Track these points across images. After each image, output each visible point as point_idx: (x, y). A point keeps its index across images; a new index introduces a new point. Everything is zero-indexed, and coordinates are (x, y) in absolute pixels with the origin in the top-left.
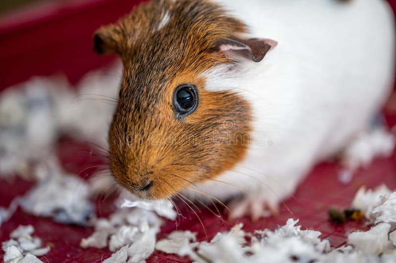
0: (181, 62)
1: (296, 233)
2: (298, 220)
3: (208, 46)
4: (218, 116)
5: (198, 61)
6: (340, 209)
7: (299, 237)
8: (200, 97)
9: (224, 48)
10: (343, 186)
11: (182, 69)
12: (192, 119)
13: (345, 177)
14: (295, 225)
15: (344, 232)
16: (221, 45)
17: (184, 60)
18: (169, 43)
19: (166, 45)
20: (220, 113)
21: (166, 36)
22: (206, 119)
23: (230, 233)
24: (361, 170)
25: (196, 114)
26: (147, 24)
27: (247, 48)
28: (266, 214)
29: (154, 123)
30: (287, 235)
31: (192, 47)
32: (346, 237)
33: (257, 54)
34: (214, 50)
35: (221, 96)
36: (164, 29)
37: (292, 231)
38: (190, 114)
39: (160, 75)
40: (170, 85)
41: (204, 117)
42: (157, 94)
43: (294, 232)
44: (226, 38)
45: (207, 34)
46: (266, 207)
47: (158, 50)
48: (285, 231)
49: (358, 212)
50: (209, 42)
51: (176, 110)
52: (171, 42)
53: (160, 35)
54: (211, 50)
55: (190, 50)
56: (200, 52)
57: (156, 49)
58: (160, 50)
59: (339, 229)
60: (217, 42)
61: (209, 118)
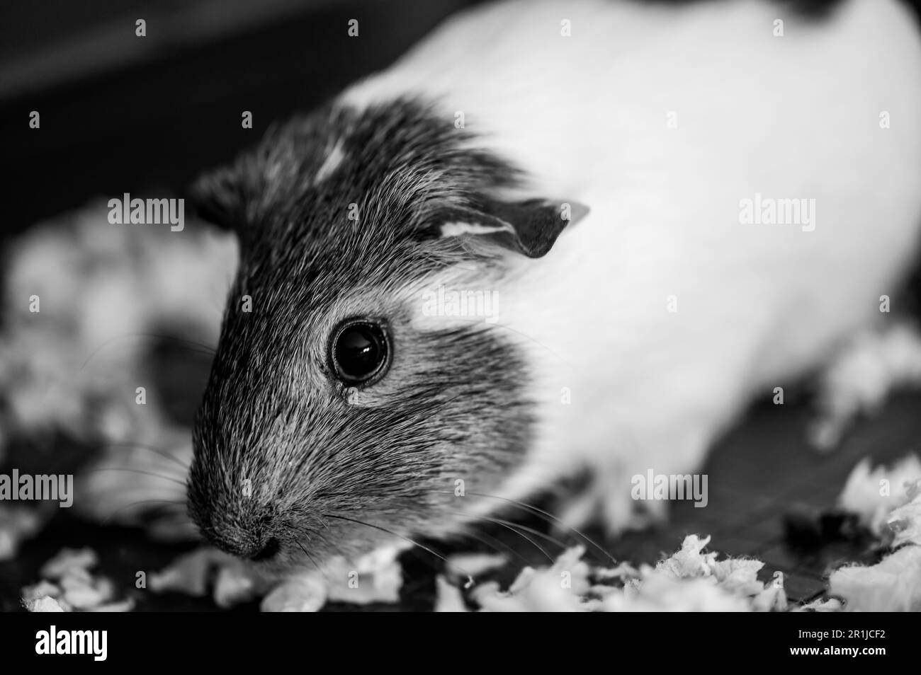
0: (353, 261)
1: (707, 570)
2: (708, 539)
3: (415, 224)
4: (440, 387)
5: (392, 260)
6: (810, 511)
7: (714, 580)
8: (397, 346)
9: (451, 230)
10: (818, 457)
11: (353, 281)
12: (373, 397)
13: (824, 435)
14: (703, 552)
15: (822, 567)
16: (443, 224)
17: (360, 259)
18: (330, 218)
19: (323, 221)
20: (444, 378)
21: (328, 199)
22: (408, 395)
23: (555, 568)
24: (860, 420)
25: (384, 385)
26: (294, 170)
27: (508, 227)
28: (639, 524)
29: (275, 404)
30: (684, 574)
31: (378, 229)
32: (826, 579)
33: (537, 239)
34: (429, 235)
35: (448, 340)
36: (326, 183)
37: (697, 567)
38: (370, 386)
39: (300, 294)
40: (321, 319)
41: (401, 391)
42: (288, 338)
43: (700, 568)
44: (455, 207)
45: (415, 196)
46: (639, 508)
47: (304, 234)
48: (680, 565)
49: (854, 518)
50: (415, 215)
51: (332, 374)
52: (335, 215)
53: (315, 198)
54: (422, 235)
55: (374, 236)
56: (398, 240)
57: (302, 229)
58: (309, 235)
59: (810, 559)
60: (435, 215)
61: (417, 391)
